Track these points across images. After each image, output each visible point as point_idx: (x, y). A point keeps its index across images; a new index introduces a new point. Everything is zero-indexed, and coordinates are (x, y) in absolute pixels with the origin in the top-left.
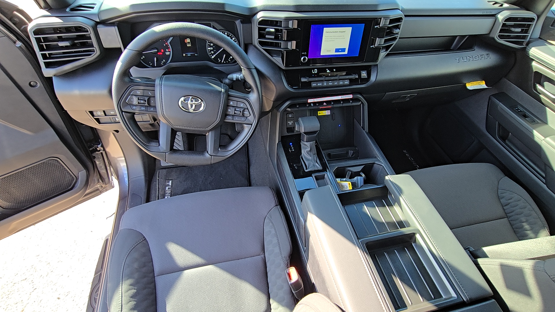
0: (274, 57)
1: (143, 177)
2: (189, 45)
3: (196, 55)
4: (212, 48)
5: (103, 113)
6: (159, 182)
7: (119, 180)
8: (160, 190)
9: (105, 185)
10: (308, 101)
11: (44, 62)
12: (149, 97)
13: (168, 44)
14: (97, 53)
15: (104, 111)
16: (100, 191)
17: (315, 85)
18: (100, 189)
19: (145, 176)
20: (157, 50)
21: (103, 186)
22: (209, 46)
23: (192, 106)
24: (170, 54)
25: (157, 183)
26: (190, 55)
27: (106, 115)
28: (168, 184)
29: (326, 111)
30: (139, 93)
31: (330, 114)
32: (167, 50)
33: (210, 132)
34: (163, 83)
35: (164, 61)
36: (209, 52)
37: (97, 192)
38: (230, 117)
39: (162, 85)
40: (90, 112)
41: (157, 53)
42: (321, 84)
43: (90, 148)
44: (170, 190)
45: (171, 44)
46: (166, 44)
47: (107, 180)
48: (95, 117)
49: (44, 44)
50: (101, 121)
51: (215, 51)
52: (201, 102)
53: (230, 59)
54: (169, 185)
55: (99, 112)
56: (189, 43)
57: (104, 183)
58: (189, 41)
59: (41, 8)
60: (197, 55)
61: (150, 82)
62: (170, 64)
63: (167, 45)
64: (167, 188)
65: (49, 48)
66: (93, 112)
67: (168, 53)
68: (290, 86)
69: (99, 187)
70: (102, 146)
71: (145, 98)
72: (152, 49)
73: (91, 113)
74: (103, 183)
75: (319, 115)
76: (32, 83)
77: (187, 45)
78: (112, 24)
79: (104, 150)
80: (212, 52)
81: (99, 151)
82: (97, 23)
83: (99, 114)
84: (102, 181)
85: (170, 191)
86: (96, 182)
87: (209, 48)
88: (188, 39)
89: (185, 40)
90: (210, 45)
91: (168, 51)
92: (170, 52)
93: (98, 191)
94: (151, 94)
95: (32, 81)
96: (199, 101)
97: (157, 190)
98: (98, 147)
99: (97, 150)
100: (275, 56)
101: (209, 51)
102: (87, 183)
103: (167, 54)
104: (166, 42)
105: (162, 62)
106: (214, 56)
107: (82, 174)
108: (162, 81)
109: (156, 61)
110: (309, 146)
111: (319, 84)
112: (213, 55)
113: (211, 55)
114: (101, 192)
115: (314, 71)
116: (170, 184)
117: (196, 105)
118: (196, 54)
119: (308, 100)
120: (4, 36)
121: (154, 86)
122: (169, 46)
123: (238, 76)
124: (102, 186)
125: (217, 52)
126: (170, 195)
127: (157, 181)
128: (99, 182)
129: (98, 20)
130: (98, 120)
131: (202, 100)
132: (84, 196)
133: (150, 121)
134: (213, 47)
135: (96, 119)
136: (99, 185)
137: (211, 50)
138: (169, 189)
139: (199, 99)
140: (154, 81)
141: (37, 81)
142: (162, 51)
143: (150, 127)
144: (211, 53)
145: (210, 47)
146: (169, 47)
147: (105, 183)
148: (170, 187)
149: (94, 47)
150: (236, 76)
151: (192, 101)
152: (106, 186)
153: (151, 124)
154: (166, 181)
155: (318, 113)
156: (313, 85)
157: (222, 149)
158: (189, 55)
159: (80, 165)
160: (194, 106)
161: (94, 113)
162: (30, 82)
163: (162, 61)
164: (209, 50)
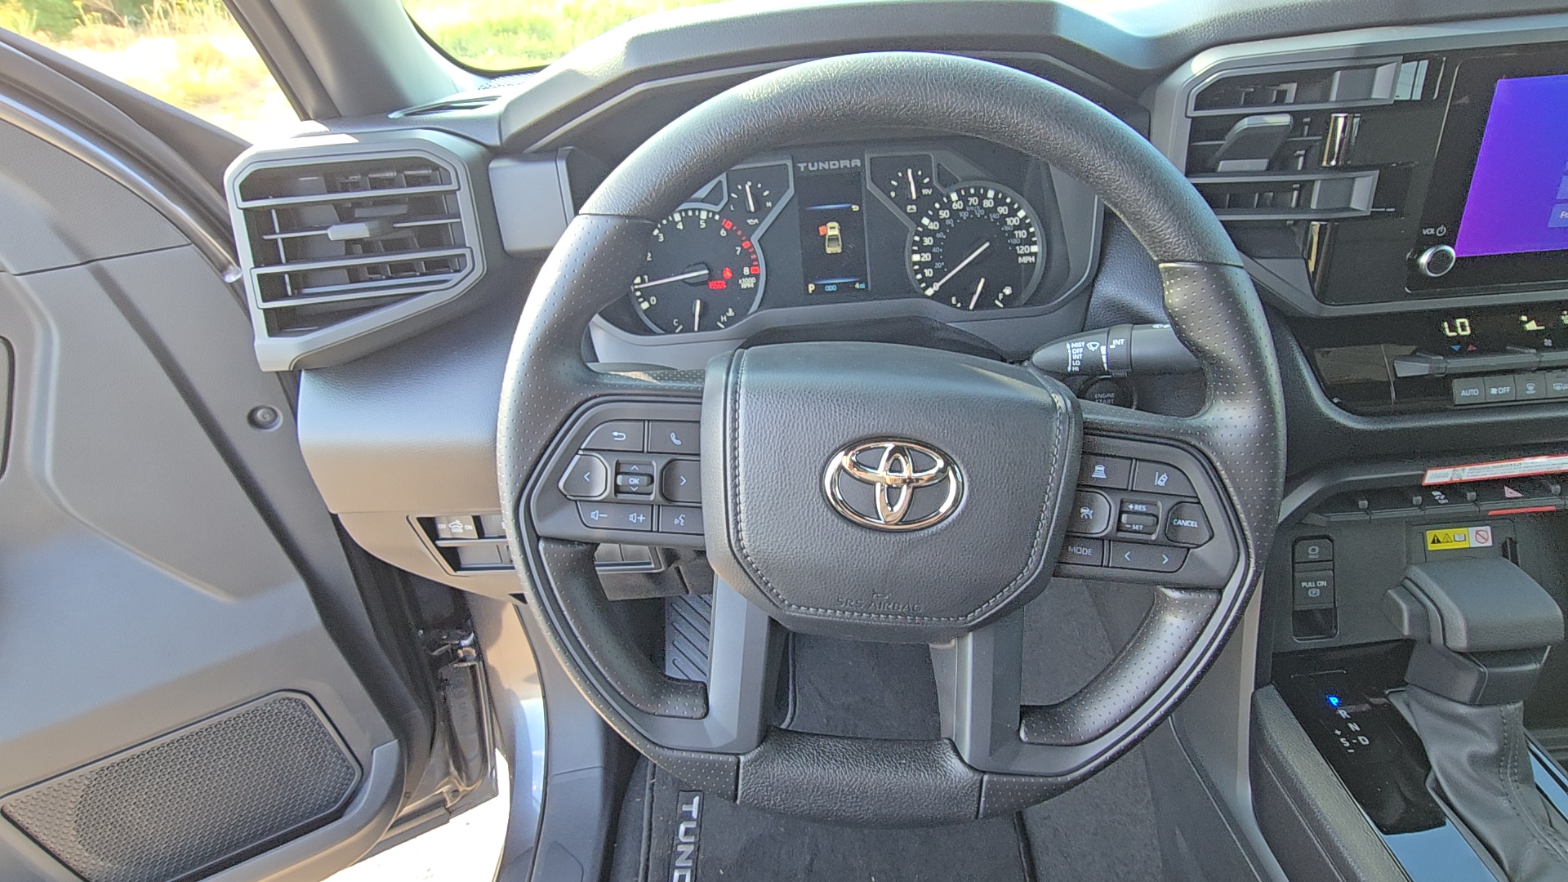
0: (1259, 261)
1: (596, 775)
2: (833, 249)
3: (857, 286)
4: (927, 257)
5: (471, 527)
6: (653, 797)
7: (514, 777)
8: (654, 835)
9: (468, 786)
10: (1422, 476)
11: (266, 311)
12: (668, 458)
13: (752, 246)
14: (476, 269)
15: (477, 520)
16: (447, 809)
17: (1474, 392)
18: (448, 801)
19: (606, 768)
20: (706, 272)
21: (461, 789)
22: (915, 248)
23: (892, 492)
24: (756, 285)
25: (647, 803)
26: (834, 288)
27: (481, 534)
28: (685, 808)
29: (1472, 530)
30: (619, 436)
31: (1490, 543)
32: (746, 271)
33: (970, 639)
34: (744, 378)
35: (731, 313)
36: (917, 272)
37: (439, 812)
38: (1089, 552)
39: (742, 391)
40: (420, 520)
41: (705, 283)
42: (1505, 390)
43: (433, 651)
44: (692, 839)
45: (762, 243)
46: (746, 245)
47: (475, 765)
48: (440, 543)
49: (279, 237)
50: (465, 562)
51: (938, 265)
52: (943, 471)
53: (1001, 296)
54: (687, 816)
55: (458, 522)
56: (833, 239)
57: (464, 775)
58: (836, 232)
59: (305, 116)
60: (863, 286)
61: (678, 379)
62: (759, 316)
63: (748, 253)
64: (682, 828)
65: (296, 250)
66: (437, 521)
67: (747, 283)
68: (1336, 400)
69: (447, 792)
70: (475, 644)
71: (651, 464)
72: (690, 269)
73: (430, 526)
74: (461, 778)
75: (1431, 547)
76: (259, 414)
77: (825, 249)
78: (548, 153)
79: (480, 656)
80: (928, 273)
81: (463, 660)
82: (494, 153)
83: (457, 529)
84: (459, 769)
85: (692, 847)
86: (438, 773)
87: (916, 258)
88: (830, 224)
89: (821, 229)
90: (922, 240)
91: (749, 276)
92: (757, 276)
93: (441, 811)
94: (678, 442)
95: (259, 404)
96: (934, 463)
97: (645, 834)
98: (461, 648)
99: (457, 656)
100: (1268, 253)
101: (917, 267)
102: (396, 792)
103: (744, 286)
104: (744, 238)
105: (724, 319)
106: (937, 286)
107: (384, 756)
108: (737, 372)
109: (700, 316)
110: (1486, 729)
111: (1494, 391)
112: (929, 285)
113: (923, 285)
114: (450, 813)
115: (1453, 328)
116: (694, 810)
117: (914, 488)
118: (861, 283)
119: (1425, 471)
120: (189, 245)
121: (696, 398)
122: (754, 252)
123: (1093, 349)
124: (457, 791)
125: (949, 272)
126: (690, 863)
127: (647, 791)
128: (448, 774)
129: (495, 141)
130: (452, 556)
131: (949, 462)
132: (392, 827)
133: (649, 564)
134: (934, 250)
135: (444, 551)
136: (448, 787)
137: (923, 265)
138: (687, 832)
139: (934, 455)
140: (700, 376)
141: (277, 406)
142: (728, 274)
143: (648, 584)
144: (923, 274)
145: (922, 249)
146: (757, 260)
147: (469, 778)
148: (693, 825)
149: (464, 246)
150: (1085, 347)
151: (895, 468)
152: (469, 789)
153: (650, 575)
154: (681, 793)
155: (1429, 540)
156: (1464, 393)
157: (1040, 734)
158: (829, 288)
159: (383, 721)
160: (905, 493)
161: (441, 527)
162: (251, 408)
163: (724, 314)
164: (915, 263)
